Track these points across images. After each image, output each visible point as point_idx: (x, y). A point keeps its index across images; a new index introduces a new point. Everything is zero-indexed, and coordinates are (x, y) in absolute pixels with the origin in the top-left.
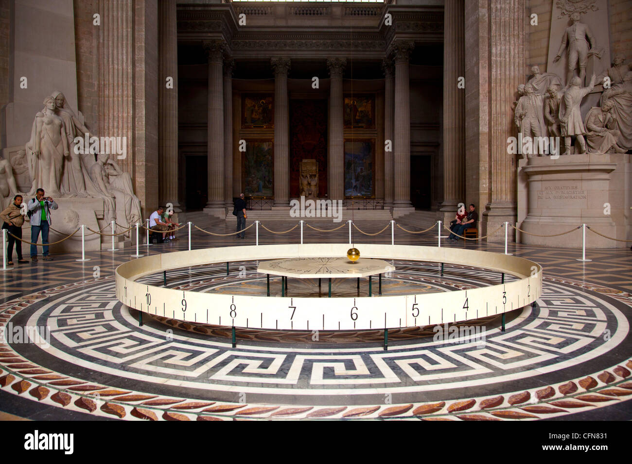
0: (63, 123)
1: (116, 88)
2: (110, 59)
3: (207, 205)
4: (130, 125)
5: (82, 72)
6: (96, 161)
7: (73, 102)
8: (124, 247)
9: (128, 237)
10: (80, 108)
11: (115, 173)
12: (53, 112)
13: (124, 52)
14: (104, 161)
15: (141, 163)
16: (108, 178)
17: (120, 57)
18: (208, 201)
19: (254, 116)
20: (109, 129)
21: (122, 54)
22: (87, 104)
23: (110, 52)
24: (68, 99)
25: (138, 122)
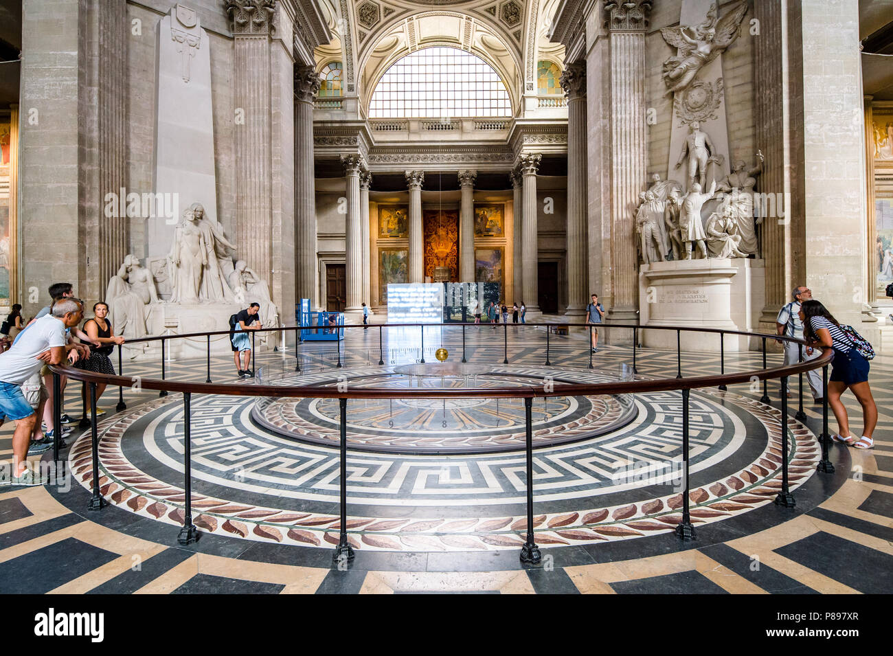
0: (202, 234)
1: (253, 200)
2: (248, 173)
3: (345, 310)
4: (267, 235)
5: (221, 185)
6: (235, 268)
7: (211, 213)
8: (261, 351)
9: (265, 342)
10: (219, 219)
11: (253, 281)
12: (192, 223)
13: (261, 166)
14: (242, 270)
15: (277, 271)
16: (246, 285)
17: (257, 171)
18: (345, 306)
19: (390, 226)
20: (247, 239)
21: (259, 167)
22: (226, 215)
23: (248, 165)
24: (206, 211)
25: (275, 232)
